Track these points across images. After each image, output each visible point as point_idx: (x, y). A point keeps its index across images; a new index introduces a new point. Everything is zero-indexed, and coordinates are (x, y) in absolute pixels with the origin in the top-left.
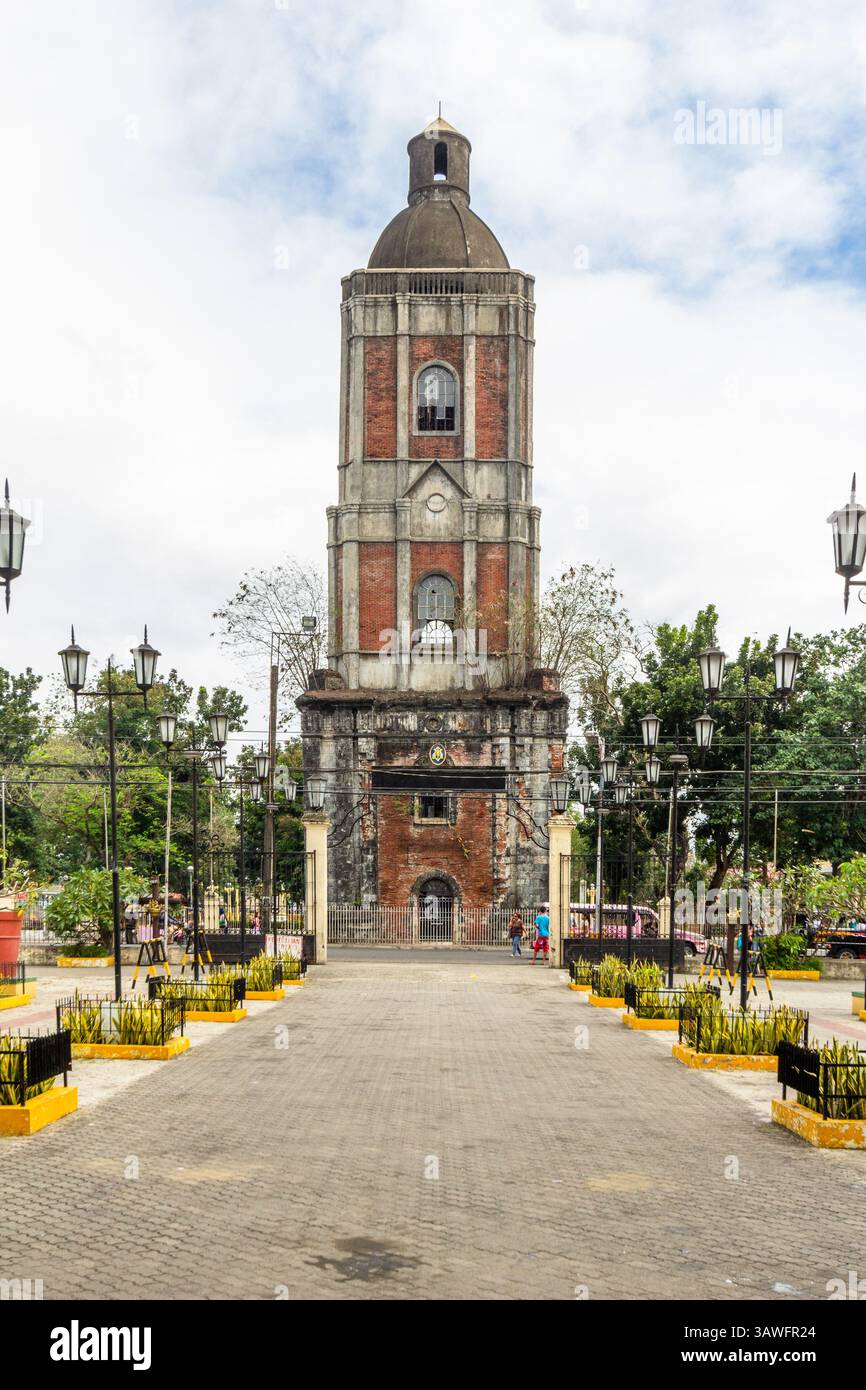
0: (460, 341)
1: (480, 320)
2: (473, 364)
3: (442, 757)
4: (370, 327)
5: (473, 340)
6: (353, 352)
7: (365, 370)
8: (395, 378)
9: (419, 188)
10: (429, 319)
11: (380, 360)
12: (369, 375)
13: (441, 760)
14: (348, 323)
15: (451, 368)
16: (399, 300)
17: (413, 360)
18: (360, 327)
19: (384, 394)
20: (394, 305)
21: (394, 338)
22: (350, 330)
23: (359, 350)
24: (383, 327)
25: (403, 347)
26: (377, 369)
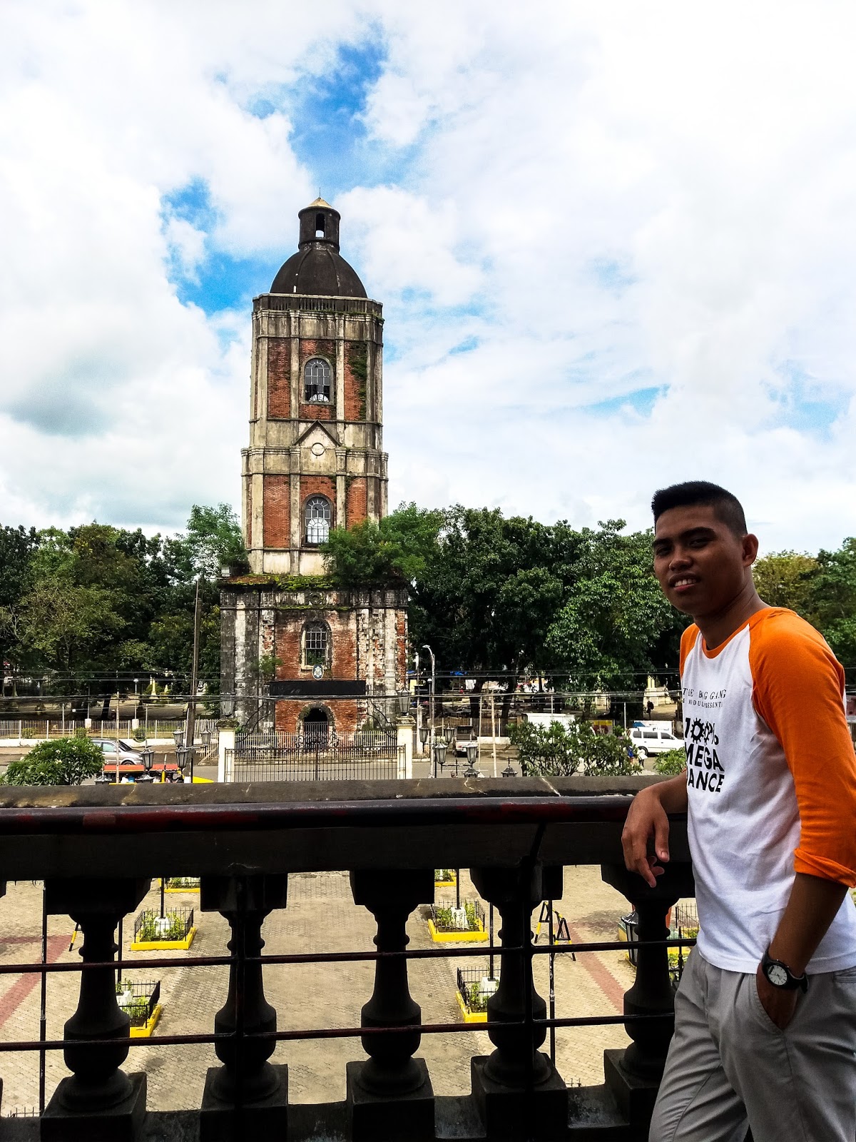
0: (335, 343)
1: (346, 329)
2: (342, 358)
3: (321, 674)
4: (272, 331)
5: (342, 343)
6: (260, 347)
7: (268, 359)
8: (290, 365)
9: (306, 239)
10: (310, 325)
11: (279, 353)
12: (269, 363)
13: (321, 676)
14: (257, 327)
15: (328, 361)
16: (292, 314)
17: (301, 354)
18: (266, 330)
19: (282, 376)
20: (289, 318)
21: (288, 340)
22: (258, 332)
23: (264, 346)
24: (283, 333)
25: (294, 345)
26: (277, 359)
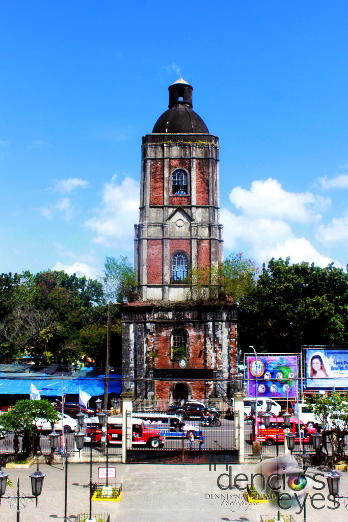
0: (189, 160)
1: (197, 152)
2: (195, 169)
4: (153, 155)
5: (195, 160)
6: (146, 164)
7: (151, 171)
8: (163, 174)
9: (173, 102)
10: (175, 151)
11: (157, 167)
12: (153, 173)
14: (144, 154)
15: (186, 170)
16: (165, 145)
17: (170, 167)
18: (149, 155)
19: (159, 180)
20: (163, 147)
21: (163, 160)
23: (149, 164)
24: (160, 156)
25: (166, 161)
26: (156, 171)
